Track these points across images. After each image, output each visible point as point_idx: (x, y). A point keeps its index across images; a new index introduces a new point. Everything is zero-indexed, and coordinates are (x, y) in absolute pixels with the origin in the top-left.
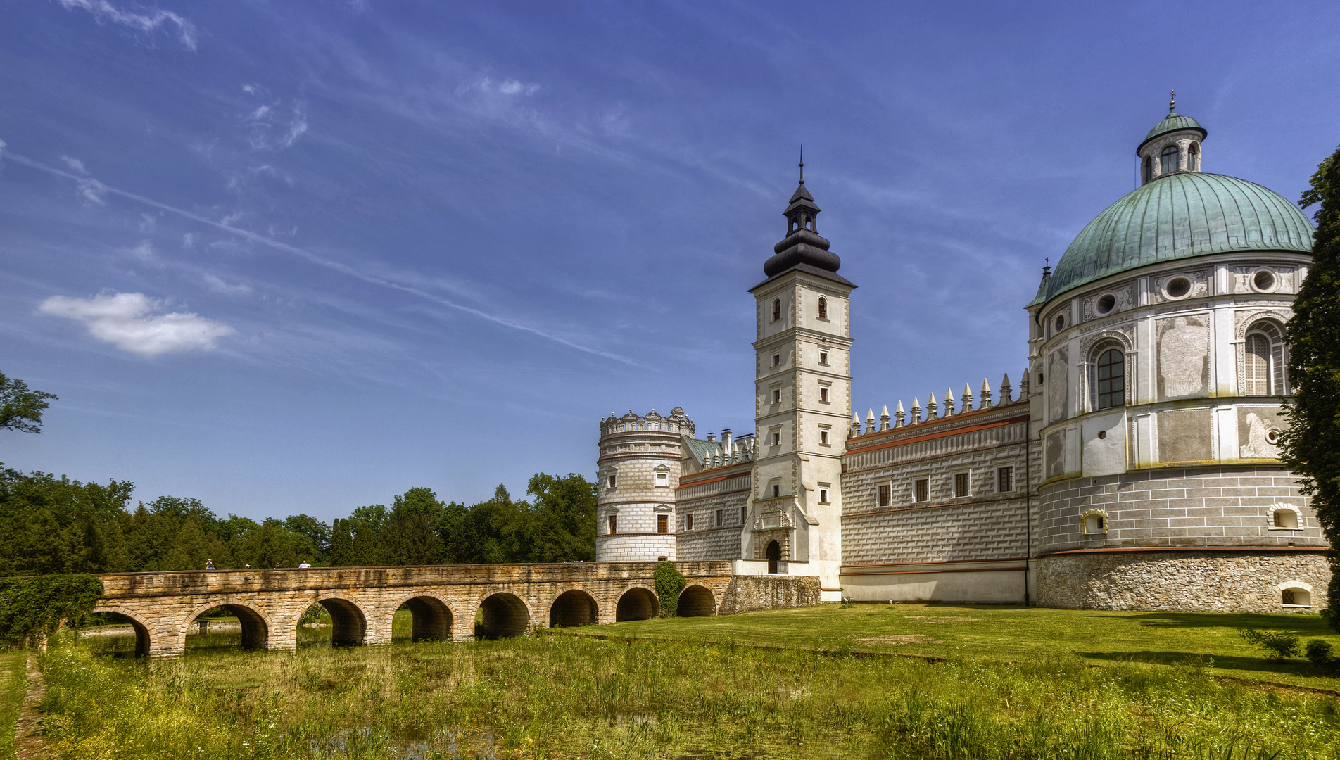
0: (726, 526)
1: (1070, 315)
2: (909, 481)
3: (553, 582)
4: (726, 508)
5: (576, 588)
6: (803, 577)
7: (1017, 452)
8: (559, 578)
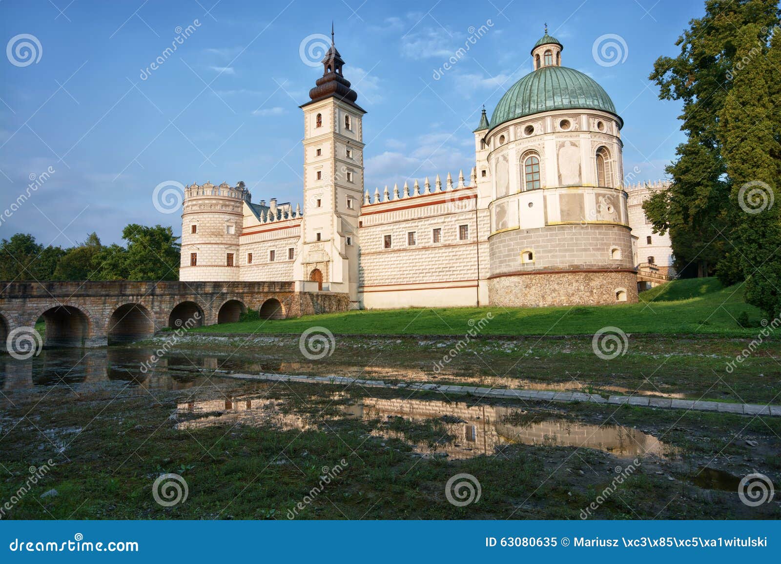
0: (277, 261)
1: (509, 135)
2: (404, 233)
3: (172, 295)
4: (277, 249)
5: (189, 300)
6: (339, 293)
7: (470, 216)
8: (177, 293)
